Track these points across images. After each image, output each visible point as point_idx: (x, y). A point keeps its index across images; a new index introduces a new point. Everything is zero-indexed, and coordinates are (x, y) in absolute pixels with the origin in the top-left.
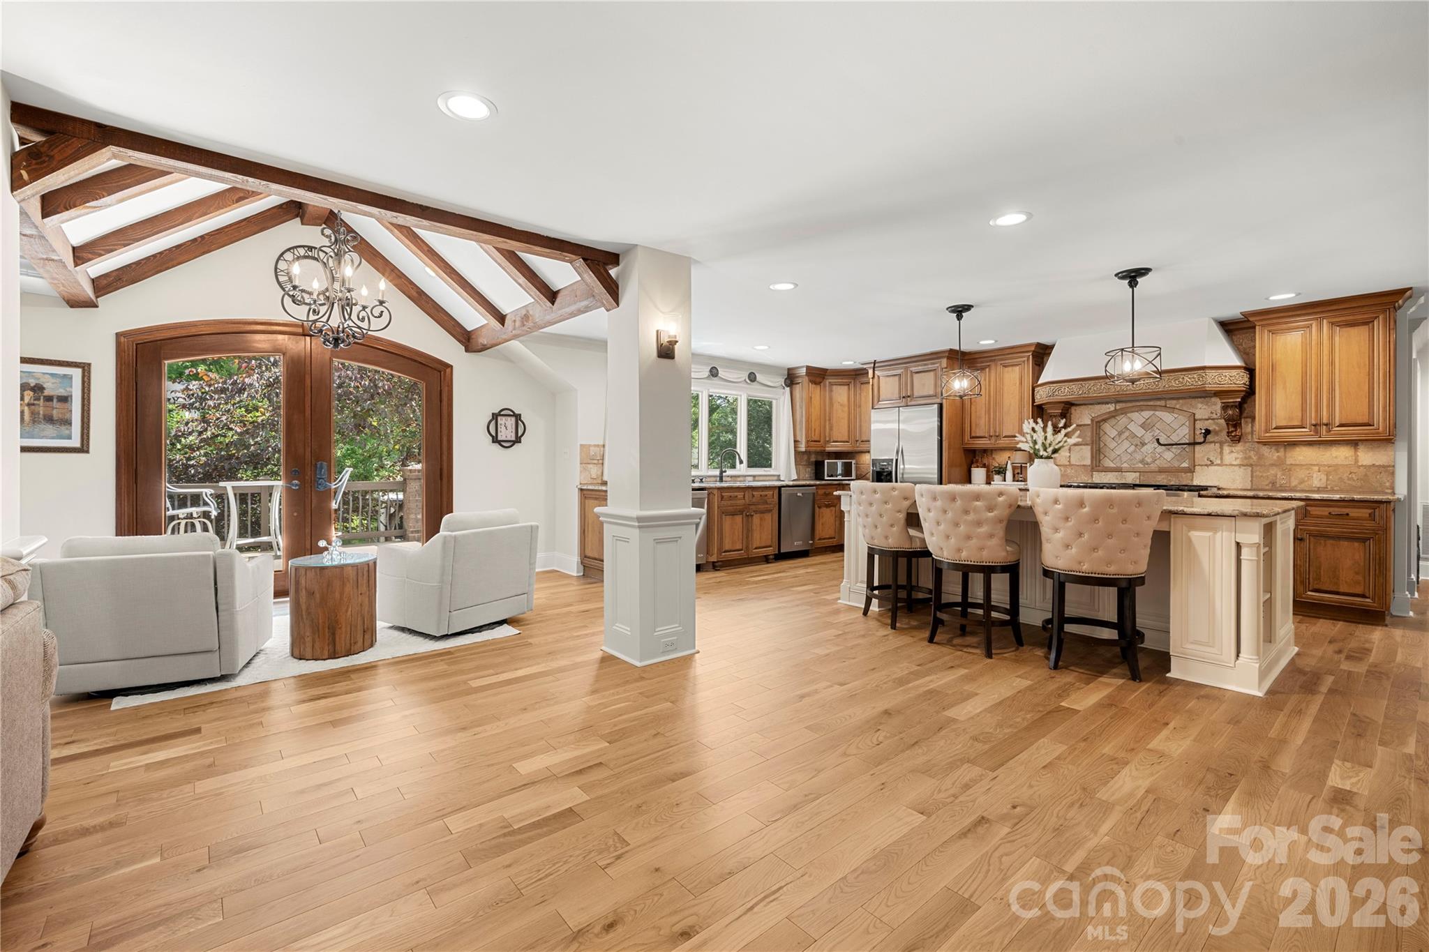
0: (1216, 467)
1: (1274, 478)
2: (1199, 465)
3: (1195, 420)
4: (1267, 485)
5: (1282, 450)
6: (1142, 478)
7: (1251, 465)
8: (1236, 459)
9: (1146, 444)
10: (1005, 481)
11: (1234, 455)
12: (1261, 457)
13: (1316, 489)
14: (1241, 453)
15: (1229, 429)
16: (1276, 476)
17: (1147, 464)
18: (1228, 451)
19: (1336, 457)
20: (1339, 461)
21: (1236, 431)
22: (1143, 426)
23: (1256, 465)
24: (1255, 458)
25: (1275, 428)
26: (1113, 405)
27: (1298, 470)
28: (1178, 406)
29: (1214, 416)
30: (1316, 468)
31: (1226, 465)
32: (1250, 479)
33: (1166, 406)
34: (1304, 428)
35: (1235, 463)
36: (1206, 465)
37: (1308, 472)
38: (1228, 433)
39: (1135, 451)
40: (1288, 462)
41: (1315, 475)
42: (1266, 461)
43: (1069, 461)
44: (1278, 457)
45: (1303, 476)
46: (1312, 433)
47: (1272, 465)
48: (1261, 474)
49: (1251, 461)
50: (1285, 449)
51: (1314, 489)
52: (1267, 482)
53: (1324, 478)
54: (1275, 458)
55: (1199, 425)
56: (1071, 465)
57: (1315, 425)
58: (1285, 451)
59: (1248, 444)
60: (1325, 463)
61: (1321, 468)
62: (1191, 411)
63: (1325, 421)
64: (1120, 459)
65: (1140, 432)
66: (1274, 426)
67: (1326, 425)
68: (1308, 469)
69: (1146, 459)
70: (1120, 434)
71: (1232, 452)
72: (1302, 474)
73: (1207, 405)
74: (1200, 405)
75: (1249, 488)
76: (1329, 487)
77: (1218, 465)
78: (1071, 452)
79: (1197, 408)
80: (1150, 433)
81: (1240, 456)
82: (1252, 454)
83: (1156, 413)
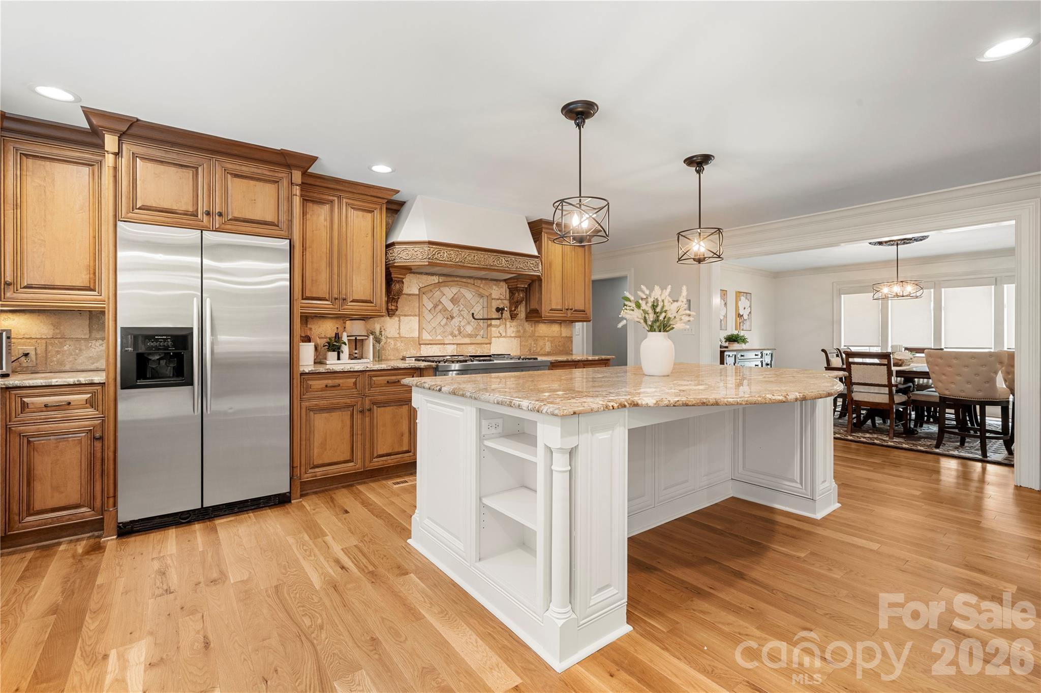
1: (531, 346)
2: (494, 337)
3: (491, 299)
4: (527, 352)
5: (533, 326)
6: (458, 349)
7: (520, 337)
8: (513, 332)
9: (454, 318)
11: (512, 329)
12: (525, 331)
13: (547, 353)
14: (516, 328)
15: (511, 309)
17: (455, 336)
18: (509, 326)
19: (554, 331)
20: (555, 334)
21: (514, 311)
22: (452, 300)
23: (522, 337)
24: (522, 331)
25: (551, 310)
26: (437, 277)
27: (540, 340)
29: (503, 298)
30: (548, 338)
31: (508, 337)
32: (519, 347)
33: (474, 284)
35: (512, 335)
36: (498, 337)
37: (544, 342)
38: (510, 311)
39: (446, 324)
40: (536, 335)
41: (547, 344)
42: (526, 334)
43: (399, 333)
44: (532, 331)
45: (542, 345)
47: (529, 336)
48: (524, 343)
49: (520, 334)
52: (527, 350)
55: (494, 303)
56: (400, 337)
59: (518, 321)
60: (550, 335)
62: (489, 291)
63: (571, 308)
64: (435, 331)
65: (450, 306)
66: (550, 308)
68: (543, 339)
70: (435, 307)
71: (511, 326)
72: (541, 343)
73: (498, 287)
74: (494, 287)
76: (552, 351)
77: (504, 337)
78: (401, 323)
79: (492, 289)
80: (457, 307)
81: (515, 330)
82: (520, 328)
83: (461, 290)
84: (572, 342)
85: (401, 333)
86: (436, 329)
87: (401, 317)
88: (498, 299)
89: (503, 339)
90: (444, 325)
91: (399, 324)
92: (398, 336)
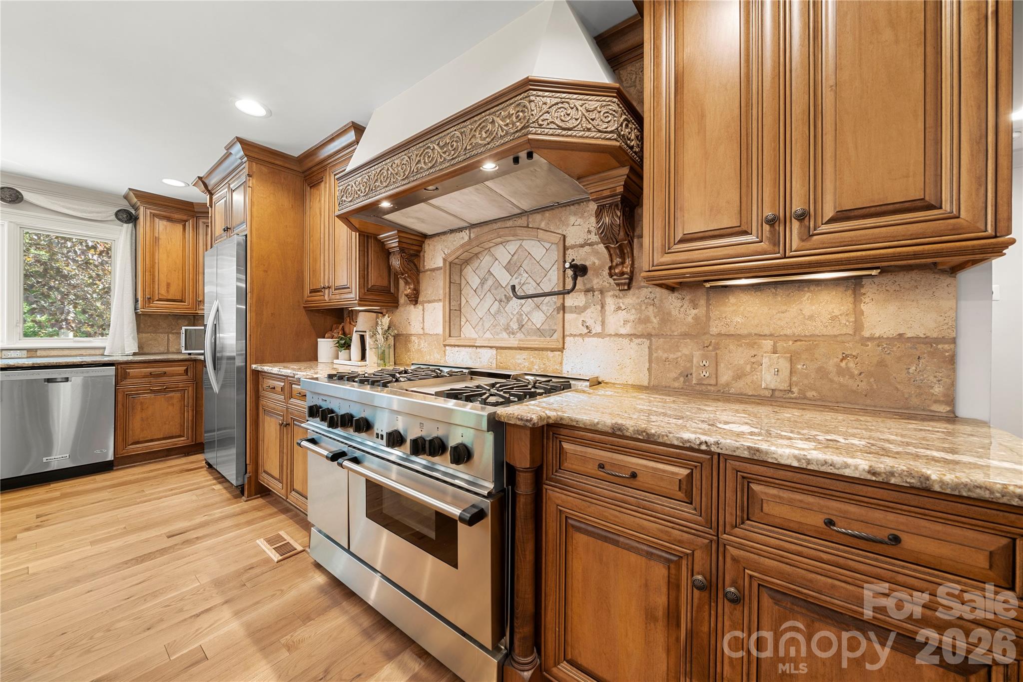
0: (595, 339)
1: (689, 365)
2: (571, 335)
3: (565, 248)
5: (702, 302)
6: (498, 357)
7: (649, 336)
8: (626, 322)
10: (350, 360)
11: (622, 315)
12: (666, 318)
13: (768, 393)
14: (633, 311)
15: (612, 261)
16: (692, 361)
17: (513, 334)
18: (613, 307)
19: (811, 318)
20: (817, 327)
21: (623, 263)
22: (508, 267)
23: (658, 336)
24: (655, 321)
25: (682, 241)
26: (467, 231)
27: (731, 347)
28: (543, 225)
29: (590, 238)
30: (768, 344)
31: (610, 335)
32: (647, 365)
33: (528, 227)
34: (745, 233)
35: (623, 331)
36: (581, 335)
37: (753, 353)
38: (610, 268)
39: (499, 311)
40: (714, 330)
41: (765, 361)
42: (673, 328)
43: (423, 329)
44: (696, 318)
45: (742, 362)
46: (764, 245)
47: (685, 335)
48: (666, 355)
49: (649, 328)
50: (708, 300)
51: (762, 393)
52: (674, 375)
53: (784, 365)
54: (690, 319)
55: (571, 255)
56: (425, 334)
57: (772, 222)
58: (708, 305)
60: (788, 332)
61: (780, 345)
62: (560, 232)
63: (797, 206)
64: (483, 324)
65: (504, 278)
66: (679, 236)
67: (802, 217)
68: (751, 345)
69: (511, 323)
70: (483, 282)
71: (619, 308)
72: (737, 356)
73: (582, 217)
74: (572, 219)
75: (646, 383)
76: (795, 389)
77: (598, 335)
78: (425, 313)
79: (568, 225)
80: (516, 278)
81: (632, 318)
82: (651, 311)
83: (524, 243)
84: (952, 361)
85: (425, 328)
86: (483, 321)
87: (425, 305)
88: (582, 246)
89: (595, 340)
90: (496, 314)
91: (423, 314)
92: (421, 332)
